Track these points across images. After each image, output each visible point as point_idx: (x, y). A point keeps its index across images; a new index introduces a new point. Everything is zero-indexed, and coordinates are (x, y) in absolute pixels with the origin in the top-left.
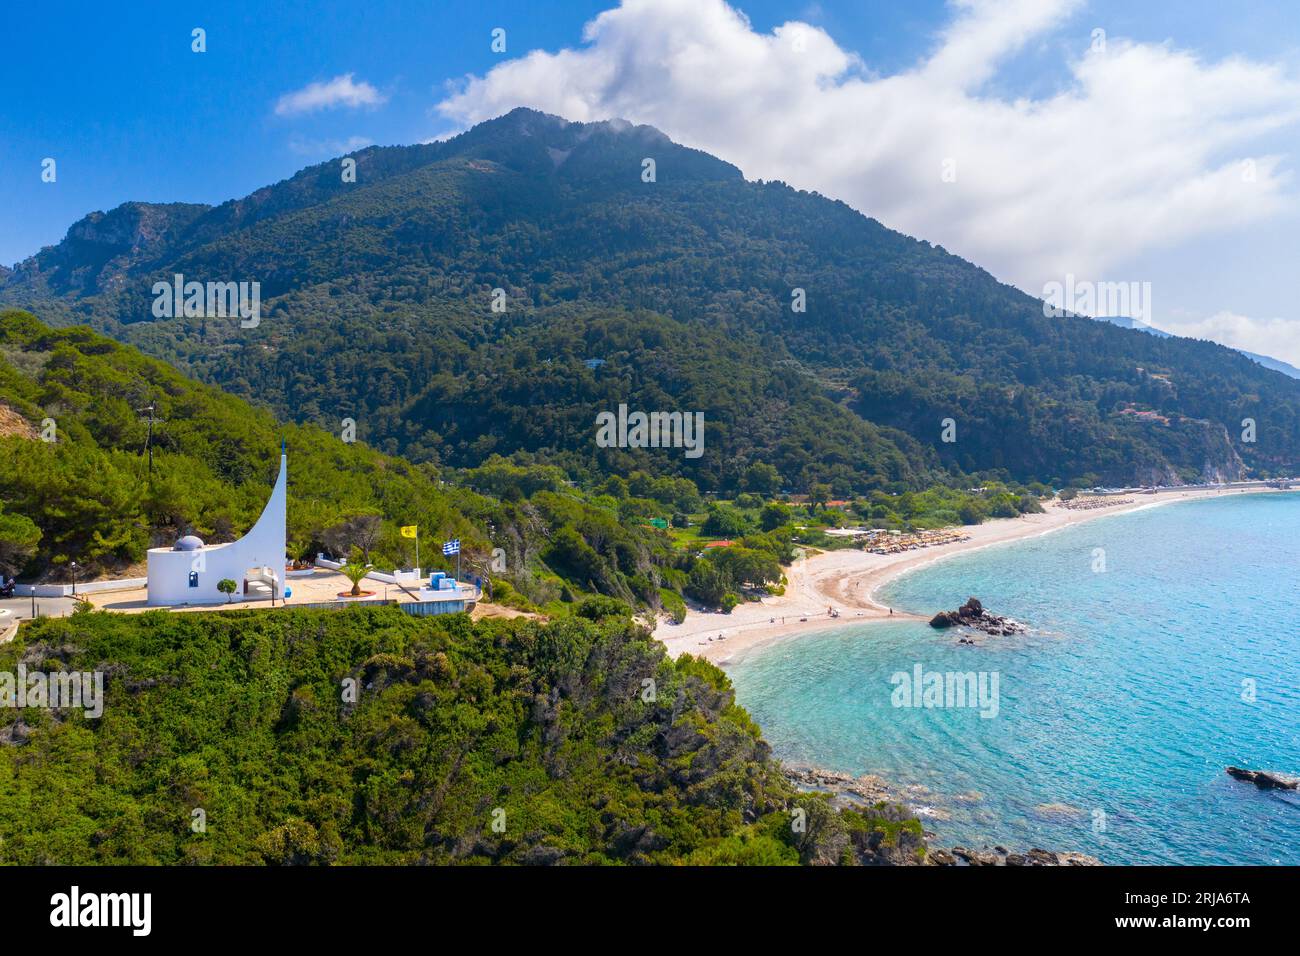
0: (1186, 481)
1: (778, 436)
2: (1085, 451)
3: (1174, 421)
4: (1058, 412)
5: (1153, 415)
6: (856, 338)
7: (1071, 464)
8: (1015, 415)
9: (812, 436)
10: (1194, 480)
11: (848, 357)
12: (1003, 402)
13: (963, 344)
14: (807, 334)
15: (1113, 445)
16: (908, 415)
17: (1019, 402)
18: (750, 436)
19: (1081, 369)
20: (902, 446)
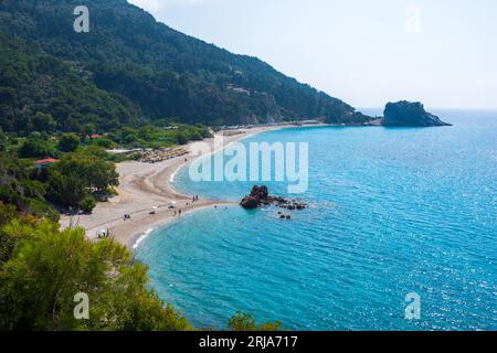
0: (261, 122)
1: (49, 97)
2: (217, 106)
3: (252, 92)
4: (202, 86)
5: (241, 90)
6: (83, 44)
7: (210, 114)
8: (181, 87)
9: (71, 96)
10: (263, 122)
11: (79, 55)
12: (174, 80)
13: (144, 50)
14: (54, 41)
15: (229, 104)
16: (122, 86)
17: (182, 81)
18: (32, 97)
19: (204, 66)
20: (124, 103)
